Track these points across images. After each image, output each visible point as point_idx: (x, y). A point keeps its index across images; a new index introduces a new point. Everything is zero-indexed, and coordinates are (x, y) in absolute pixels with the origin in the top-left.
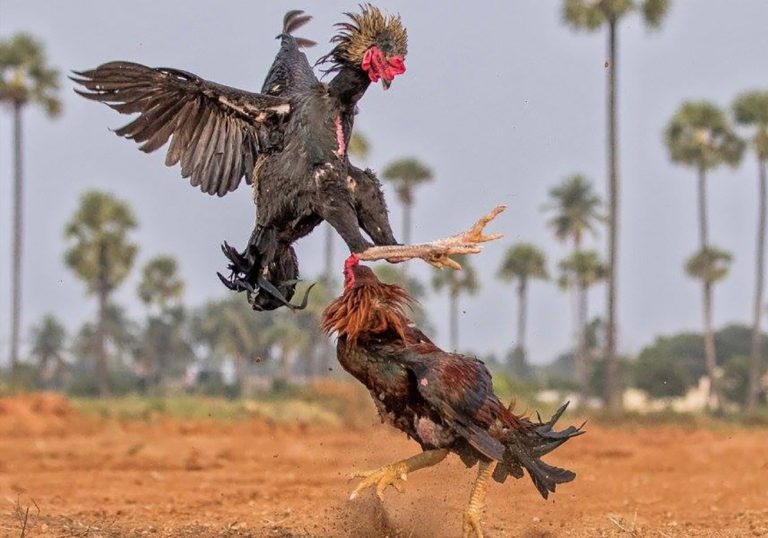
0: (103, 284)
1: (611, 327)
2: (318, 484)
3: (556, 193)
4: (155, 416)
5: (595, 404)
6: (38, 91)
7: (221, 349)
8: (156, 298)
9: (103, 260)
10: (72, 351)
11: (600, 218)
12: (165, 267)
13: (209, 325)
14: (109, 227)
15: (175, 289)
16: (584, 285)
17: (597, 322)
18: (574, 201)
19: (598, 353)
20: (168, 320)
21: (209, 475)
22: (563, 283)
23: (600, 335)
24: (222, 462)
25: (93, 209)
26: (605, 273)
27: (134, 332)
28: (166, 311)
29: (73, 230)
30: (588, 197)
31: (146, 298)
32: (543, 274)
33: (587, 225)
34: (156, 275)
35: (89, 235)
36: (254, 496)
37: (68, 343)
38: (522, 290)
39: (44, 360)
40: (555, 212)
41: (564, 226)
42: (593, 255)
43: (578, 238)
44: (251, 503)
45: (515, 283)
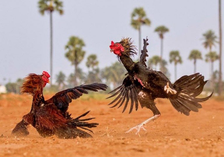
0: (76, 62)
1: (220, 73)
2: (137, 119)
3: (204, 35)
4: (91, 99)
5: (216, 95)
6: (57, 7)
7: (110, 80)
8: (91, 66)
9: (76, 55)
10: (67, 81)
11: (216, 42)
12: (93, 57)
13: (106, 73)
14: (77, 46)
15: (97, 63)
16: (213, 61)
17: (216, 72)
18: (209, 38)
19: (217, 80)
20: (95, 72)
21: (106, 116)
22: (207, 61)
23: (217, 75)
24: (110, 112)
25: (73, 41)
26: (219, 57)
27: (85, 76)
28: (94, 70)
29: (67, 47)
30: (213, 36)
31: (88, 66)
32: (201, 58)
33: (213, 44)
34: (91, 60)
35: (72, 48)
36: (119, 122)
37: (66, 79)
38: (195, 62)
39: (60, 84)
40: (204, 40)
41: (207, 44)
42: (215, 53)
43: (211, 48)
44: (118, 124)
45: (193, 61)
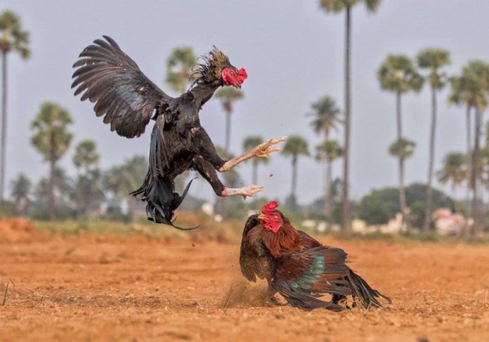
0: (53, 156)
1: (345, 184)
2: (175, 272)
3: (314, 106)
4: (82, 232)
5: (336, 228)
6: (17, 43)
7: (121, 194)
8: (83, 164)
9: (53, 142)
10: (35, 194)
11: (340, 122)
12: (88, 146)
13: (113, 180)
14: (57, 123)
15: (95, 159)
16: (330, 159)
17: (337, 181)
18: (325, 111)
19: (338, 199)
20: (90, 177)
21: (113, 267)
22: (318, 158)
23: (339, 188)
24: (121, 259)
25: (48, 113)
26: (343, 153)
27: (71, 184)
28: (89, 172)
29: (36, 124)
30: (333, 109)
31: (78, 164)
32: (307, 153)
33: (331, 124)
34: (84, 151)
35: (45, 128)
36: (139, 279)
37: (32, 189)
38: (294, 162)
39: (18, 200)
40: (314, 117)
41: (319, 125)
42: (335, 143)
43: (327, 132)
44: (137, 283)
45: (290, 158)
